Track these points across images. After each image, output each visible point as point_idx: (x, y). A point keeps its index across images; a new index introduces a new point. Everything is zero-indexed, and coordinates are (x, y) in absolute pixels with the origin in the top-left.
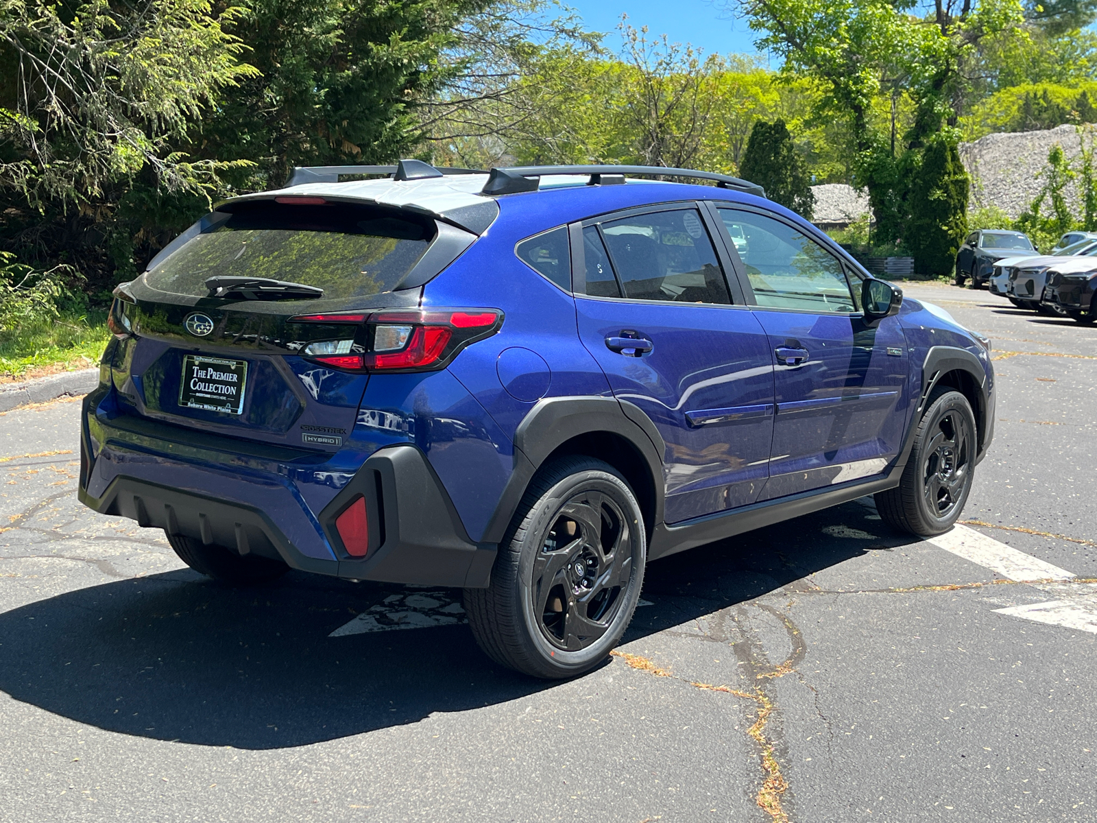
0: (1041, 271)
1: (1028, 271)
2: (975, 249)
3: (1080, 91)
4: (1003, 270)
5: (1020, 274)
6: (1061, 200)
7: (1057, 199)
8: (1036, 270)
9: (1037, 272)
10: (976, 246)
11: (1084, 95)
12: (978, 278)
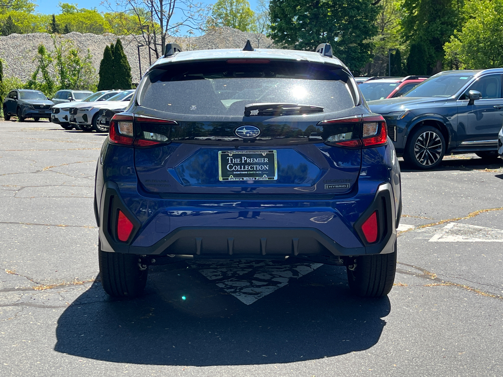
0: (90, 109)
1: (83, 110)
2: (17, 100)
3: (8, 15)
4: (60, 110)
5: (78, 111)
6: (47, 74)
7: (45, 73)
8: (87, 109)
9: (88, 110)
10: (17, 98)
11: (10, 18)
12: (23, 116)
